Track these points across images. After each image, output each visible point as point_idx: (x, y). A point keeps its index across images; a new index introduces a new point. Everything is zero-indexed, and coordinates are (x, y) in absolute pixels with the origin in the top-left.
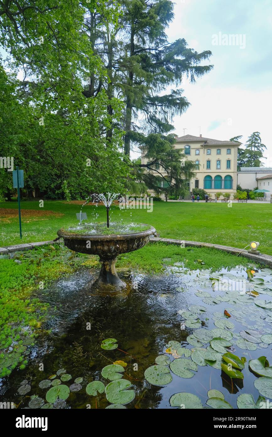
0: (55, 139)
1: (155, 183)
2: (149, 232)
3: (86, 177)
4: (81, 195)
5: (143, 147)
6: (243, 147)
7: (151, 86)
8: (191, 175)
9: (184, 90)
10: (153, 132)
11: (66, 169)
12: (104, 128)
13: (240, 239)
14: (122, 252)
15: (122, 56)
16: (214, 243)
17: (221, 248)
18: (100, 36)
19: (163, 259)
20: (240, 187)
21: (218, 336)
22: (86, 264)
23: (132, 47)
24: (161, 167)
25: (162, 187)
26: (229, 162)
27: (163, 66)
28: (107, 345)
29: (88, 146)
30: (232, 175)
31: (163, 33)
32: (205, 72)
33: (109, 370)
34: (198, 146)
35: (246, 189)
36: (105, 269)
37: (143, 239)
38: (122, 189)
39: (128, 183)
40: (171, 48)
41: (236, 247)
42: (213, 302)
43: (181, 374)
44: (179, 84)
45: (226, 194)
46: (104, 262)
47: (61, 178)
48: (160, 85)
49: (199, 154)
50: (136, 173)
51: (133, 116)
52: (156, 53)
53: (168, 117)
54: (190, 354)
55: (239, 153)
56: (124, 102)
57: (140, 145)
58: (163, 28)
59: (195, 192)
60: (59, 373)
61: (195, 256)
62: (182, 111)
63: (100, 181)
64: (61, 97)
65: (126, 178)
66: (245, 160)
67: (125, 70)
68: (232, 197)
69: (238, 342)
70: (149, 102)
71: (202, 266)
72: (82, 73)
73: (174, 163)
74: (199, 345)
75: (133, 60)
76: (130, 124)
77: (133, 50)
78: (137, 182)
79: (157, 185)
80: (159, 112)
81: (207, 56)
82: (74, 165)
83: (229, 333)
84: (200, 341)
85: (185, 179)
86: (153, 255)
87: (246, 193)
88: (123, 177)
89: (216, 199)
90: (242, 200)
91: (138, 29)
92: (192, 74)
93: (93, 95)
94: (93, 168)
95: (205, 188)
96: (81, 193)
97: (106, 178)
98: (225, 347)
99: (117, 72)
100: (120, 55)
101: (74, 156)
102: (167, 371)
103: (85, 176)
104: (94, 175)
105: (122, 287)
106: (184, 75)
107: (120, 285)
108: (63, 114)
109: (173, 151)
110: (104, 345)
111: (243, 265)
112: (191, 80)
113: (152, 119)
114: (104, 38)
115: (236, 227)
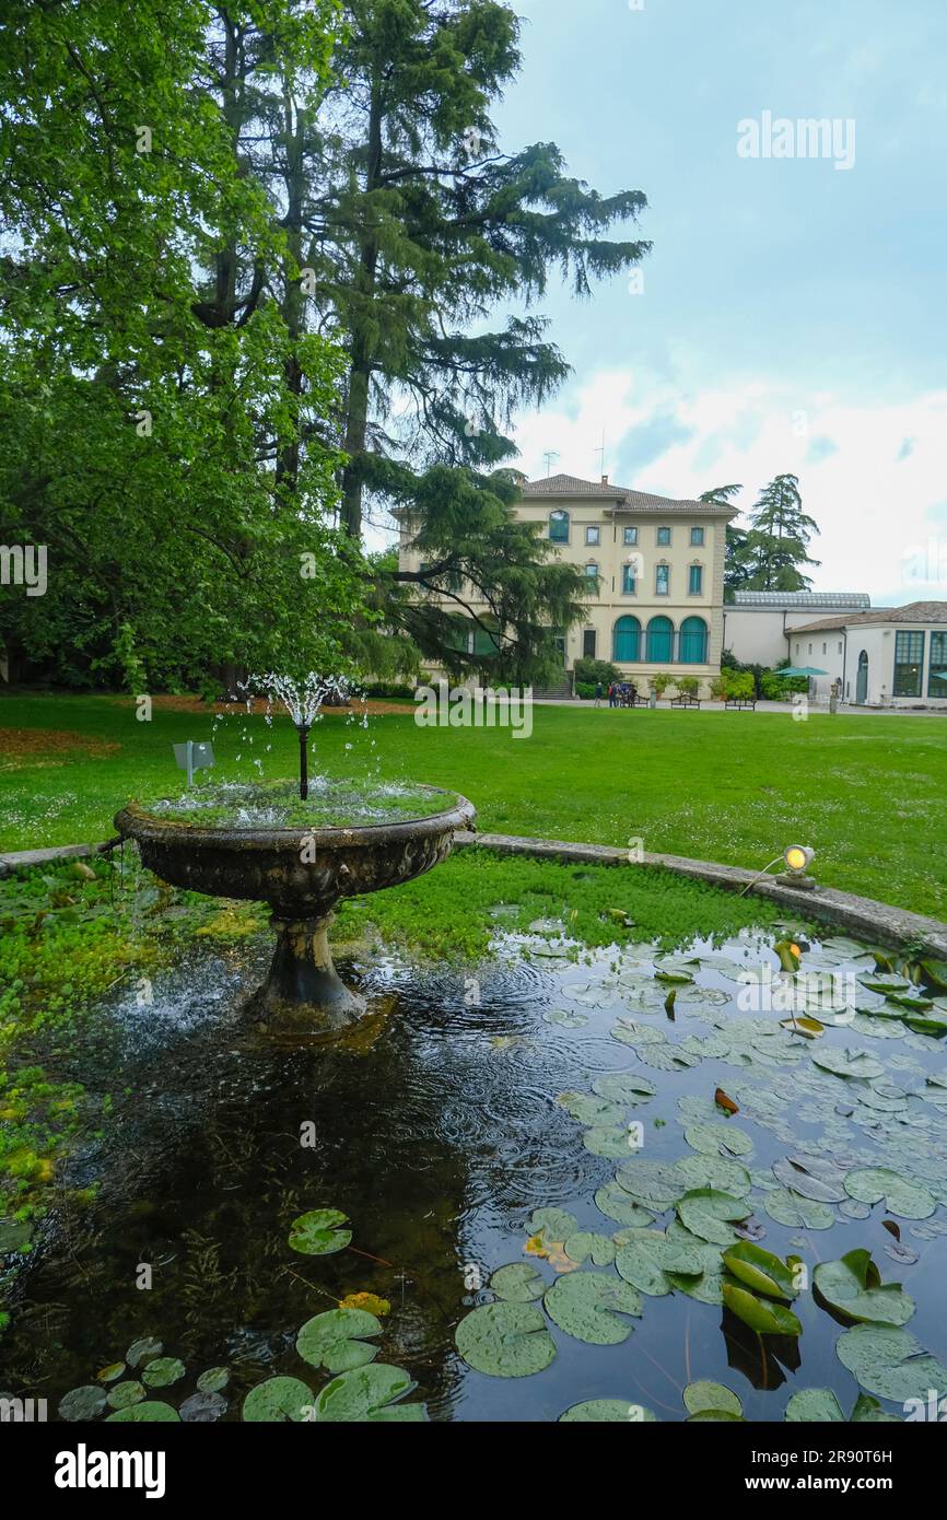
0: (90, 471)
1: (448, 636)
2: (454, 817)
3: (206, 611)
4: (185, 674)
5: (409, 511)
6: (742, 523)
7: (438, 298)
8: (572, 612)
9: (550, 321)
10: (442, 461)
11: (133, 582)
12: (270, 439)
13: (745, 834)
14: (357, 889)
15: (338, 188)
16: (661, 849)
17: (687, 868)
18: (260, 113)
19: (490, 910)
20: (732, 658)
21: (700, 1185)
22: (214, 930)
23: (371, 157)
24: (469, 584)
25: (471, 651)
26: (696, 570)
27: (481, 234)
28: (310, 1235)
29: (213, 501)
30: (706, 614)
31: (483, 117)
32: (623, 263)
33: (323, 1332)
34: (595, 513)
35: (752, 666)
36: (290, 950)
37: (430, 843)
38: (335, 658)
39: (354, 637)
40: (510, 174)
41: (737, 862)
42: (676, 1060)
43: (587, 1330)
44: (534, 298)
45: (686, 682)
46: (289, 925)
47: (112, 614)
48: (469, 298)
49: (596, 543)
50: (381, 602)
51: (373, 401)
52: (457, 185)
53: (497, 409)
54: (611, 1253)
55: (729, 543)
56: (345, 348)
57: (397, 502)
58: (481, 101)
59: (582, 671)
60: (133, 1356)
61: (602, 898)
62: (545, 392)
63: (256, 629)
64: (114, 320)
65: (347, 617)
66: (751, 566)
67: (347, 240)
68: (704, 691)
69: (769, 1200)
70: (429, 354)
71: (626, 931)
72: (194, 237)
73: (515, 571)
74: (639, 1219)
75: (376, 205)
76: (363, 429)
77: (378, 170)
78: (386, 633)
79: (454, 645)
80: (464, 391)
81: (632, 210)
82: (160, 569)
83: (736, 1168)
84: (641, 1202)
85: (550, 625)
86: (455, 895)
87: (751, 677)
88: (336, 616)
89: (654, 697)
90: (738, 703)
91: (396, 97)
92: (580, 266)
93: (232, 318)
94: (228, 579)
95: (617, 656)
96: (185, 670)
97: (277, 616)
98: (728, 1222)
99: (319, 243)
100: (330, 182)
101: (160, 534)
102: (538, 1324)
103: (201, 607)
104: (232, 605)
105: (351, 1015)
106: (553, 268)
107: (345, 1008)
108: (119, 381)
109: (509, 529)
110: (302, 1237)
111: (760, 927)
112: (575, 288)
113: (442, 415)
114: (273, 118)
115: (724, 792)
